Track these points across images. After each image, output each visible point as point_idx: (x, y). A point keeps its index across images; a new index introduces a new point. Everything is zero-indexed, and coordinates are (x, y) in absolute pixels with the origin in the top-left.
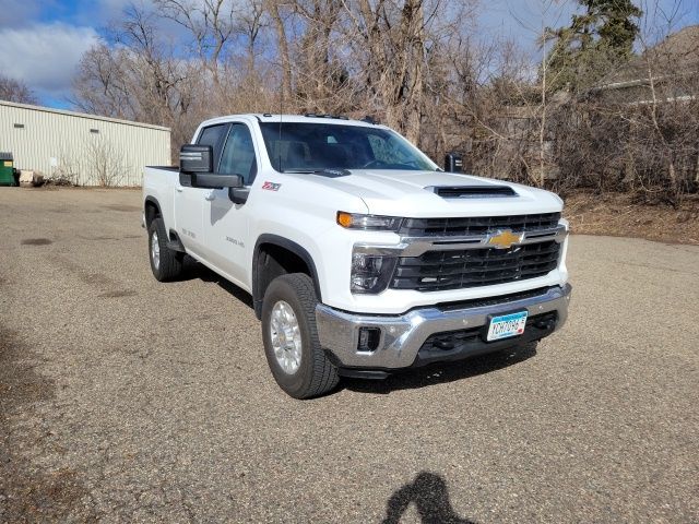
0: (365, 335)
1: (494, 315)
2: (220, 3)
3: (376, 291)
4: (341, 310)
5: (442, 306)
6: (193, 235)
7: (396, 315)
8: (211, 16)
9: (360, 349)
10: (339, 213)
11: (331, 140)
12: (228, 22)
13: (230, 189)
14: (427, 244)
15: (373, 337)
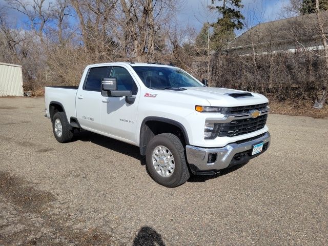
0: (211, 156)
1: (255, 144)
2: (42, 2)
3: (212, 138)
4: (199, 147)
5: (238, 142)
6: (92, 119)
7: (222, 147)
8: (38, 8)
9: (208, 162)
10: (196, 106)
11: (161, 74)
12: (47, 12)
13: (126, 97)
14: (232, 117)
15: (213, 157)
